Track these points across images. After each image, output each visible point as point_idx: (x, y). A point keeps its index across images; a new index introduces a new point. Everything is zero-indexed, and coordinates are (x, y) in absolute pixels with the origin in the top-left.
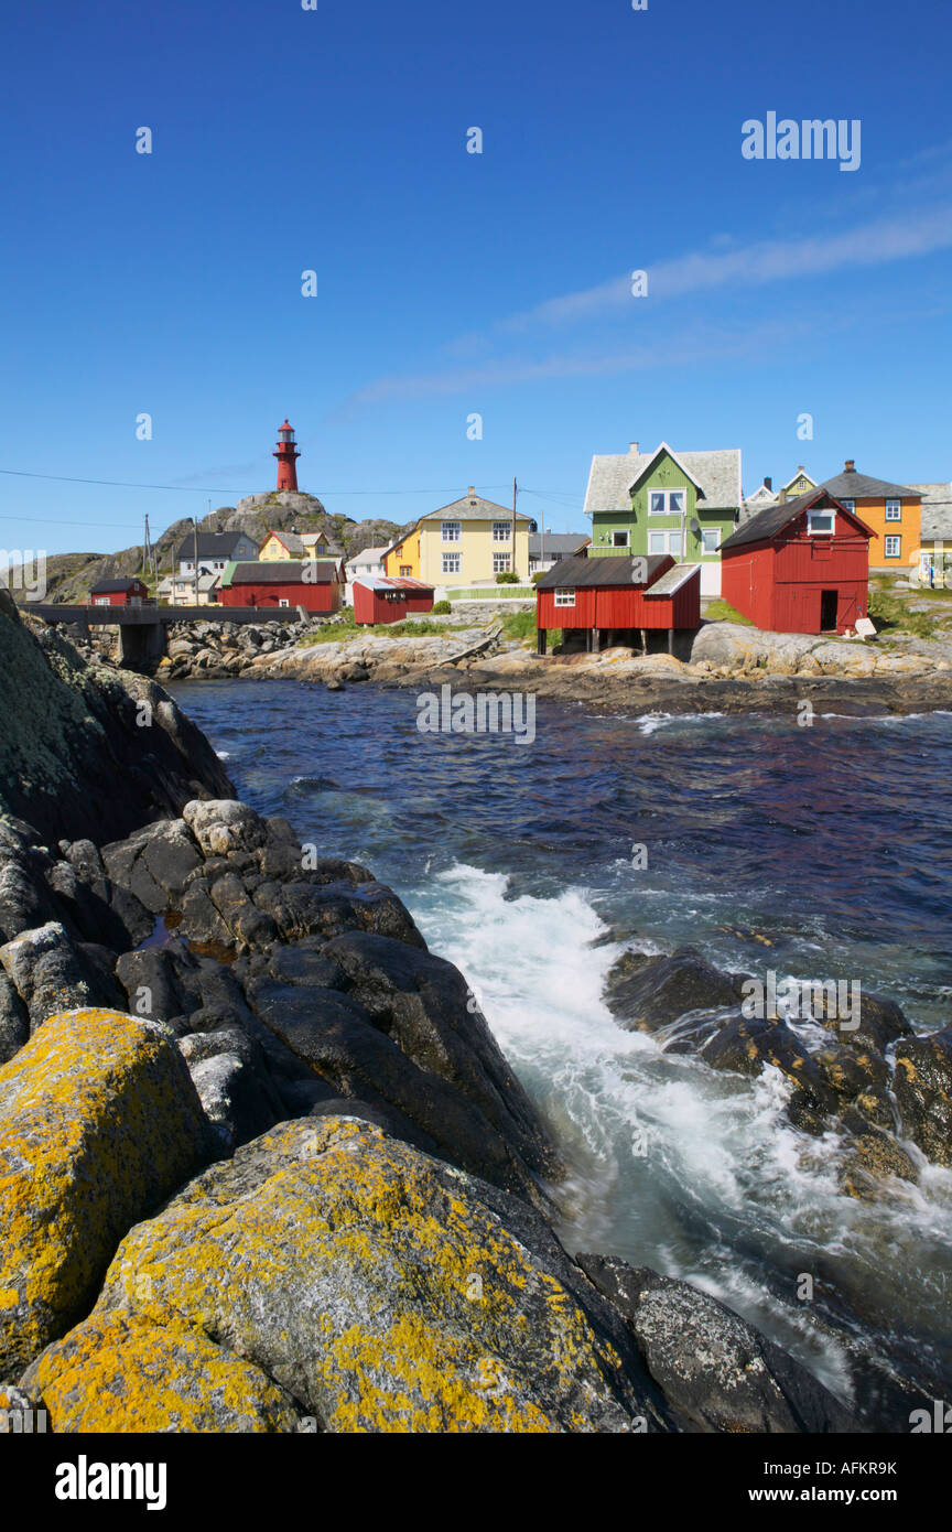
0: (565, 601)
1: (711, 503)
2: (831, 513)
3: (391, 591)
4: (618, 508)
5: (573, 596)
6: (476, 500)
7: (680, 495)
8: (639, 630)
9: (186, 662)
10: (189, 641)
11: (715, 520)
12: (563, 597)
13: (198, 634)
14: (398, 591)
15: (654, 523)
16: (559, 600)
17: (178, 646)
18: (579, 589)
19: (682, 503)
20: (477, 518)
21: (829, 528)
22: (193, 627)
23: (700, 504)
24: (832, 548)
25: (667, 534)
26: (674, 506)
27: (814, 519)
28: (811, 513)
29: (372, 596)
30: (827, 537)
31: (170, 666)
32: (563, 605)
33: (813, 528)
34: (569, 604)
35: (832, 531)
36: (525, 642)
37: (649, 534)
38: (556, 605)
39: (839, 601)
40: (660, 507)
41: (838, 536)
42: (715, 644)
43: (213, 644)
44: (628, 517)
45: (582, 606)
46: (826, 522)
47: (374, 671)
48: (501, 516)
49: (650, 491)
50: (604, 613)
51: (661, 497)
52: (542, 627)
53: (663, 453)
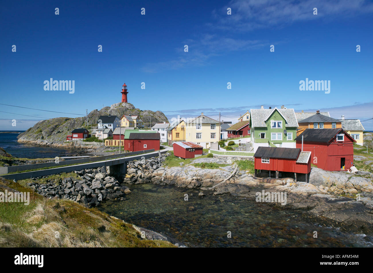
0: (266, 161)
1: (290, 125)
2: (343, 135)
3: (191, 149)
4: (262, 126)
5: (269, 160)
6: (204, 117)
7: (281, 123)
8: (294, 173)
9: (135, 176)
10: (134, 168)
11: (291, 130)
12: (264, 160)
13: (136, 165)
14: (193, 149)
15: (273, 131)
16: (263, 161)
17: (131, 170)
18: (271, 158)
19: (281, 125)
20: (206, 122)
21: (342, 139)
22: (134, 163)
23: (286, 126)
24: (343, 145)
25: (277, 134)
26: (279, 126)
27: (338, 137)
28: (338, 135)
29: (185, 151)
30: (342, 142)
31: (130, 178)
32: (264, 163)
33: (338, 139)
34: (267, 163)
35: (343, 140)
36: (247, 171)
37: (271, 134)
38: (262, 162)
39: (346, 161)
40: (275, 126)
41: (345, 141)
42: (318, 178)
43: (141, 168)
44: (265, 129)
45: (272, 164)
46: (341, 138)
47: (203, 183)
48: (212, 122)
49: (272, 121)
50: (280, 166)
51: (275, 123)
52: (256, 169)
53: (276, 110)
